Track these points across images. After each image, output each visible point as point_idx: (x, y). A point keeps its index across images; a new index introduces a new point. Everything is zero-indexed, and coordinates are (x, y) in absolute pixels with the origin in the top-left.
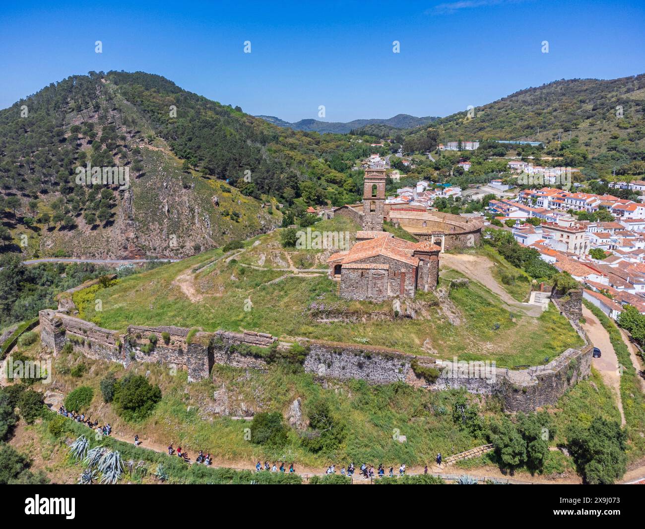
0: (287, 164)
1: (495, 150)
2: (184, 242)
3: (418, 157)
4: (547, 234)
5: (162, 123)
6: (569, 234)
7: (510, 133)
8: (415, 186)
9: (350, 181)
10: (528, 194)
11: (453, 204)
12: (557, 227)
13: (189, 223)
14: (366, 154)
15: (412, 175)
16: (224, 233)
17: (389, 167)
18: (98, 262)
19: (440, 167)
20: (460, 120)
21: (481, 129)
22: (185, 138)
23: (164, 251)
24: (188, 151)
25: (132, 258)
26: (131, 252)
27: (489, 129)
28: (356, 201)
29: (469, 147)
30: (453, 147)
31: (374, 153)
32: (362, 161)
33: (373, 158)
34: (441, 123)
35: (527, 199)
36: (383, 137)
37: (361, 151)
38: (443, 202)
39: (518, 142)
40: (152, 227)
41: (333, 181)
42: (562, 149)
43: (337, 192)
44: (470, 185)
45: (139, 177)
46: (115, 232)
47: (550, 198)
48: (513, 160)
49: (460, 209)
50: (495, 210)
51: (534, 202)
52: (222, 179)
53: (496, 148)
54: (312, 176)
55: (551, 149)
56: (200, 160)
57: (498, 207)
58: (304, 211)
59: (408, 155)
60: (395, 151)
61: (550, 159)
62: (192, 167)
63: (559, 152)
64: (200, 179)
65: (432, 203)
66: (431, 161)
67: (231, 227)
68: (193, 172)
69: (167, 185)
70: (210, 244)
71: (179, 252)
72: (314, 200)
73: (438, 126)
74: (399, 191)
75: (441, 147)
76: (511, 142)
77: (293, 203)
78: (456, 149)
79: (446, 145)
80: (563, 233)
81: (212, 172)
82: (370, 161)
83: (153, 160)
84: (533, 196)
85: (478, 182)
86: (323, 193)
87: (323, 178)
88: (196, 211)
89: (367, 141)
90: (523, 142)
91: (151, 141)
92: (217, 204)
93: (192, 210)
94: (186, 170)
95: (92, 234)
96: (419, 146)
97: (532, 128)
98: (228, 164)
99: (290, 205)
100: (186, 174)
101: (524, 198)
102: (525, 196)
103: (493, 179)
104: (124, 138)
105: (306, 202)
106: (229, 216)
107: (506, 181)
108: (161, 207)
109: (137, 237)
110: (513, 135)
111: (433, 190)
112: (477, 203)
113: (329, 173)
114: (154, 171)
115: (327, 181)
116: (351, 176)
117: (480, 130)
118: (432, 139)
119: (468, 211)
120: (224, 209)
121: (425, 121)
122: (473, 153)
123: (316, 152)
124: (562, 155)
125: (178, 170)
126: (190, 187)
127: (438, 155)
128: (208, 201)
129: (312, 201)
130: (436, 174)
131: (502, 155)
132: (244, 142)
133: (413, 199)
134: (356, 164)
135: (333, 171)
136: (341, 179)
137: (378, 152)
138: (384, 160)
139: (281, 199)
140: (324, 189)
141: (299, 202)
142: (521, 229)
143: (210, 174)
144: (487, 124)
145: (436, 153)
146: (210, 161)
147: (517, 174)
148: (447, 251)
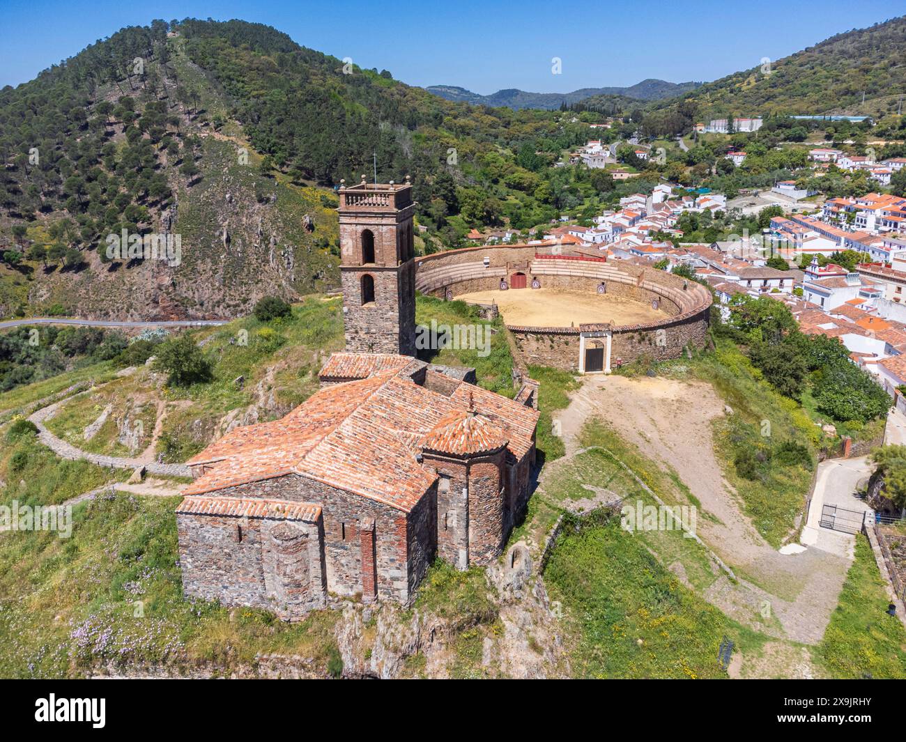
0: (441, 159)
1: (789, 132)
2: (249, 292)
3: (662, 144)
5: (242, 96)
7: (817, 102)
8: (650, 192)
9: (545, 185)
10: (839, 206)
11: (708, 224)
13: (260, 261)
14: (581, 141)
15: (648, 174)
16: (316, 277)
17: (614, 161)
18: (111, 325)
19: (696, 160)
20: (737, 85)
21: (769, 98)
22: (273, 119)
23: (216, 308)
24: (274, 140)
25: (166, 318)
26: (164, 308)
27: (782, 97)
28: (551, 218)
29: (747, 126)
30: (719, 127)
31: (593, 139)
32: (573, 151)
33: (591, 147)
34: (707, 90)
35: (838, 214)
36: (612, 114)
37: (573, 136)
38: (692, 221)
39: (827, 117)
40: (200, 267)
41: (518, 186)
42: (903, 127)
43: (522, 204)
44: (741, 191)
45: (192, 184)
46: (144, 275)
47: (879, 212)
48: (819, 147)
49: (720, 231)
50: (779, 235)
51: (849, 220)
52: (326, 186)
53: (790, 128)
54: (483, 178)
55: (883, 128)
56: (292, 155)
57: (785, 229)
58: (463, 237)
59: (647, 142)
60: (628, 136)
61: (883, 143)
62: (278, 167)
63: (897, 132)
64: (288, 186)
65: (675, 222)
66: (682, 151)
67: (330, 266)
68: (278, 175)
69: (231, 198)
70: (289, 296)
71: (239, 309)
72: (481, 218)
74: (623, 200)
75: (700, 129)
76: (817, 117)
77: (446, 223)
78: (723, 131)
81: (310, 175)
82: (585, 153)
83: (218, 156)
84: (848, 209)
85: (755, 185)
86: (495, 206)
87: (502, 181)
88: (271, 240)
89: (586, 121)
90: (836, 117)
91: (219, 126)
92: (311, 227)
93: (265, 238)
94: (266, 171)
95: (110, 279)
96: (665, 127)
97: (853, 94)
98: (336, 161)
99: (439, 228)
100: (265, 179)
101: (833, 213)
102: (835, 209)
103: (781, 179)
104: (176, 122)
105: (467, 222)
106: (329, 248)
107: (803, 183)
108: (217, 233)
109: (174, 285)
110: (821, 106)
111: (680, 198)
112: (751, 222)
113: (513, 173)
114: (217, 174)
115: (509, 185)
116: (547, 177)
117: (767, 100)
118: (686, 116)
120: (322, 237)
121: (685, 88)
122: (750, 137)
123: (501, 139)
124: (902, 138)
125: (253, 171)
126: (268, 200)
127: (693, 141)
128: (294, 224)
129: (477, 219)
130: (688, 171)
131: (800, 139)
132: (375, 124)
133: (643, 216)
134: (562, 157)
135: (520, 168)
136: (531, 182)
137: (600, 136)
138: (608, 150)
139: (425, 218)
140: (501, 199)
141: (456, 221)
142: (820, 276)
143: (305, 178)
144: (780, 90)
145: (691, 138)
146: (307, 157)
147: (824, 170)
148: (619, 369)
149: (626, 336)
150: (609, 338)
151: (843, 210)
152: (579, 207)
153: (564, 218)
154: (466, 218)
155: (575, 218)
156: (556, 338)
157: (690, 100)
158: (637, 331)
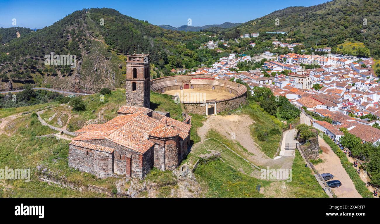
0: (163, 47)
1: (266, 37)
3: (231, 41)
4: (292, 80)
5: (104, 28)
6: (302, 79)
7: (273, 28)
8: (228, 56)
9: (196, 54)
10: (282, 57)
11: (246, 65)
12: (296, 75)
13: (105, 77)
14: (207, 41)
15: (228, 50)
16: (121, 83)
17: (217, 47)
19: (241, 46)
20: (251, 24)
21: (260, 27)
22: (112, 35)
24: (112, 41)
27: (263, 27)
28: (198, 65)
29: (255, 35)
30: (247, 36)
31: (210, 40)
32: (204, 44)
33: (210, 43)
34: (243, 25)
35: (282, 60)
36: (216, 33)
38: (241, 64)
39: (276, 33)
41: (187, 55)
42: (294, 35)
43: (189, 61)
44: (255, 54)
47: (292, 58)
48: (275, 41)
49: (250, 67)
50: (267, 67)
51: (285, 61)
54: (176, 53)
55: (290, 35)
56: (117, 45)
57: (268, 65)
58: (170, 71)
59: (227, 41)
60: (221, 39)
61: (290, 39)
62: (112, 49)
63: (293, 36)
64: (115, 55)
65: (236, 65)
66: (237, 43)
68: (112, 51)
69: (98, 58)
72: (176, 65)
73: (241, 27)
74: (220, 59)
75: (242, 37)
76: (273, 33)
77: (164, 67)
78: (248, 37)
79: (244, 35)
80: (299, 78)
81: (122, 52)
82: (208, 44)
83: (96, 45)
84: (284, 58)
85: (259, 53)
86: (180, 61)
87: (182, 53)
88: (109, 71)
90: (278, 32)
91: (97, 37)
92: (121, 68)
93: (107, 71)
94: (109, 50)
95: (62, 79)
96: (232, 36)
97: (281, 26)
98: (130, 47)
99: (162, 68)
100: (109, 52)
102: (281, 58)
103: (266, 50)
104: (85, 36)
105: (171, 67)
107: (272, 51)
108: (93, 68)
110: (274, 30)
111: (237, 58)
112: (259, 63)
113: (186, 51)
115: (184, 55)
116: (197, 52)
118: (237, 33)
119: (254, 69)
120: (124, 71)
122: (256, 38)
124: (295, 38)
125: (105, 50)
126: (109, 59)
127: (240, 40)
128: (116, 66)
129: (174, 66)
130: (239, 49)
131: (269, 39)
132: (142, 36)
133: (227, 63)
134: (201, 46)
135: (188, 50)
136: (192, 54)
137: (212, 39)
138: (215, 43)
139: (157, 65)
140: (182, 59)
141: (167, 66)
142: (279, 78)
143: (120, 53)
144: (263, 25)
145: (240, 39)
146: (121, 46)
147: (277, 47)
148: (219, 113)
149: (221, 103)
150: (216, 104)
151: (283, 58)
152: (207, 61)
153: (202, 65)
154: (171, 65)
155: (206, 65)
156: (198, 105)
157: (238, 28)
158: (224, 101)
